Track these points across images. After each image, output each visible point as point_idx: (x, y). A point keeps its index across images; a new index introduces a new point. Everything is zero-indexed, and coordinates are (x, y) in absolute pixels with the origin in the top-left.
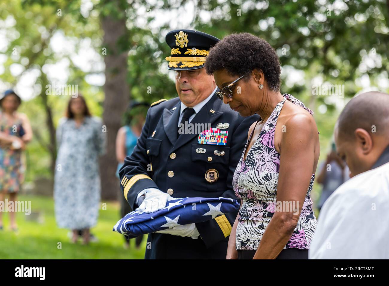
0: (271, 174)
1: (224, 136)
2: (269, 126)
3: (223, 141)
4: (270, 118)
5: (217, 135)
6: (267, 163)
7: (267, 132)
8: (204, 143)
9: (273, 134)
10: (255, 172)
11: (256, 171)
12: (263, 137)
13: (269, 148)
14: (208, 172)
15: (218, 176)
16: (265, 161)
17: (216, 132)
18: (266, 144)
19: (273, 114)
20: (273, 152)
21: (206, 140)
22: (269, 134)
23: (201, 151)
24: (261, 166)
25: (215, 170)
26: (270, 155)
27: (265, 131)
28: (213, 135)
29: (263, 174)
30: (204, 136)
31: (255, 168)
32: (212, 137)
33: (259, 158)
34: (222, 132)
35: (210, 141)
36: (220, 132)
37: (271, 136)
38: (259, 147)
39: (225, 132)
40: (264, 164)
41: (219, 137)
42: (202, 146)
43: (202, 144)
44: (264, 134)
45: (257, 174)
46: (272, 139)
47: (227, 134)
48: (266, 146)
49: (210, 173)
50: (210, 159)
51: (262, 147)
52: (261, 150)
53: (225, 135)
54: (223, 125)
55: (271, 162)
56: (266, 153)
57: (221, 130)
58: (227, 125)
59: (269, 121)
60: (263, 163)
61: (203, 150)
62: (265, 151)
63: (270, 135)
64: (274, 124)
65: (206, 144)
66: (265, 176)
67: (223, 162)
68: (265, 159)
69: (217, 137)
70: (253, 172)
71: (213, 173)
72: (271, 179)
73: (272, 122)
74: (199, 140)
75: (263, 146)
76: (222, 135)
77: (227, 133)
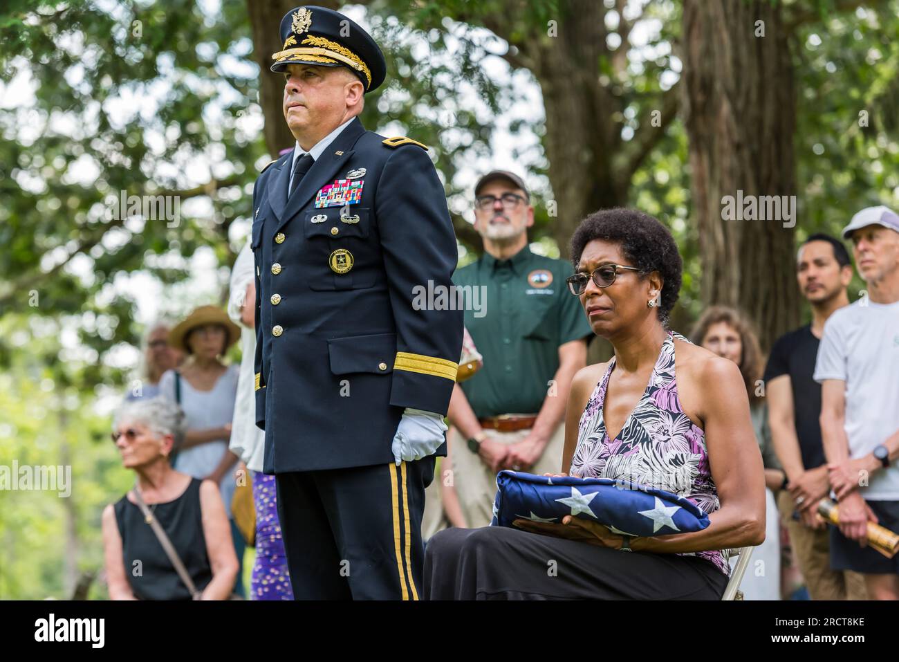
0: (682, 455)
1: (356, 190)
2: (660, 377)
3: (355, 198)
4: (658, 364)
5: (345, 189)
6: (673, 438)
7: (660, 386)
8: (325, 206)
9: (674, 390)
10: (653, 452)
11: (656, 452)
12: (656, 395)
13: (672, 413)
14: (334, 254)
15: (352, 260)
16: (669, 435)
17: (345, 185)
18: (664, 406)
19: (662, 356)
20: (681, 419)
21: (329, 201)
22: (666, 392)
23: (320, 219)
24: (662, 443)
25: (347, 251)
26: (678, 423)
27: (656, 385)
28: (340, 191)
29: (669, 456)
30: (326, 195)
31: (652, 447)
32: (338, 194)
33: (656, 430)
34: (353, 184)
35: (335, 201)
36: (350, 184)
37: (672, 393)
38: (651, 412)
39: (359, 183)
40: (669, 439)
41: (349, 192)
42: (322, 210)
43: (322, 208)
44: (657, 392)
45: (658, 455)
46: (674, 399)
47: (362, 186)
48: (667, 410)
49: (338, 257)
50: (335, 230)
51: (659, 412)
52: (658, 417)
53: (358, 187)
54: (357, 172)
55: (680, 436)
56: (668, 422)
57: (352, 181)
58: (363, 171)
59: (658, 368)
60: (666, 437)
61: (323, 217)
62: (666, 419)
63: (668, 393)
64: (672, 373)
65: (328, 208)
66: (674, 458)
67: (357, 233)
68: (668, 430)
69: (345, 192)
70: (650, 453)
71: (344, 256)
72: (683, 464)
73: (667, 370)
74: (317, 202)
75: (660, 410)
76: (355, 188)
77: (361, 184)
